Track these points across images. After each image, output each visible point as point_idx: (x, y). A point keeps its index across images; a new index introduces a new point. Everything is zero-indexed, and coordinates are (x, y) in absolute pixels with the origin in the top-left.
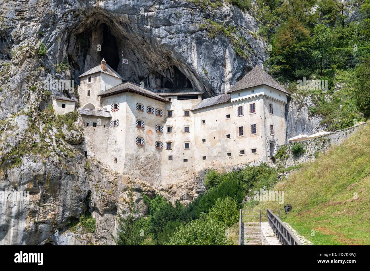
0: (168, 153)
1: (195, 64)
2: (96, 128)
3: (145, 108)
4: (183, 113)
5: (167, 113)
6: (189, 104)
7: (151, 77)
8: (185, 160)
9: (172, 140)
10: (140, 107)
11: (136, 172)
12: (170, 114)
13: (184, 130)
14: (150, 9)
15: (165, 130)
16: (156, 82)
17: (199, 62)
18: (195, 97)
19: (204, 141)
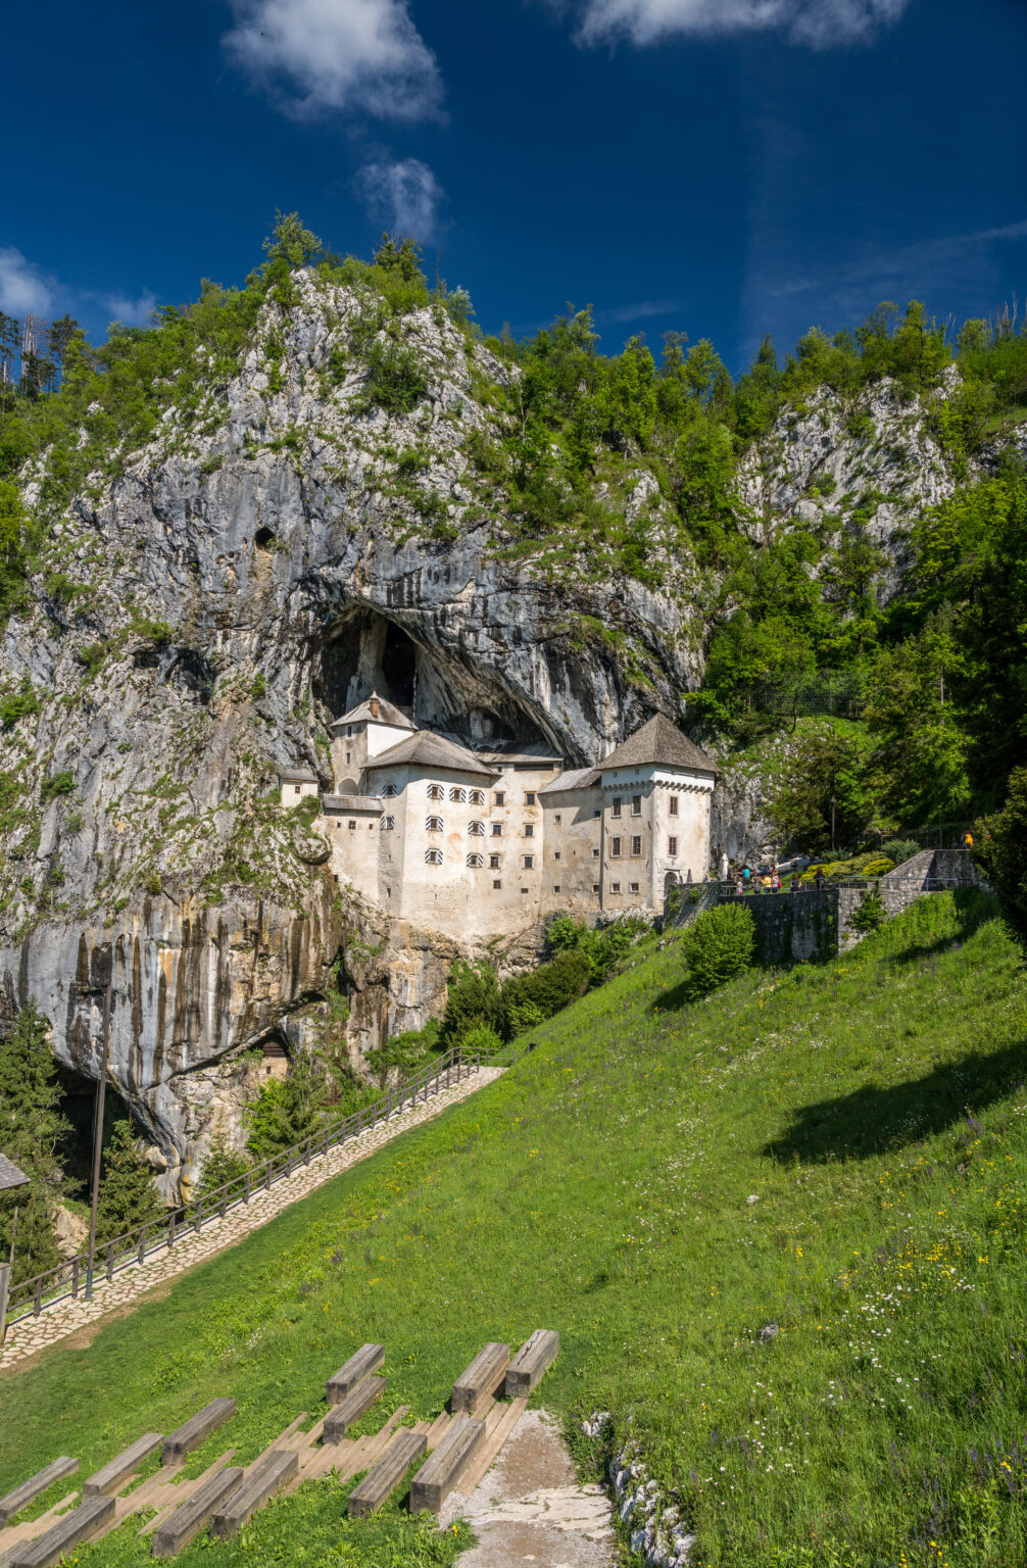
0: (494, 875)
1: (547, 704)
2: (356, 832)
3: (447, 793)
4: (523, 798)
5: (494, 798)
6: (536, 781)
7: (473, 715)
8: (525, 891)
9: (501, 850)
10: (434, 792)
11: (425, 914)
12: (500, 799)
13: (524, 833)
14: (458, 597)
15: (489, 830)
16: (483, 726)
17: (553, 700)
18: (548, 766)
19: (557, 855)
